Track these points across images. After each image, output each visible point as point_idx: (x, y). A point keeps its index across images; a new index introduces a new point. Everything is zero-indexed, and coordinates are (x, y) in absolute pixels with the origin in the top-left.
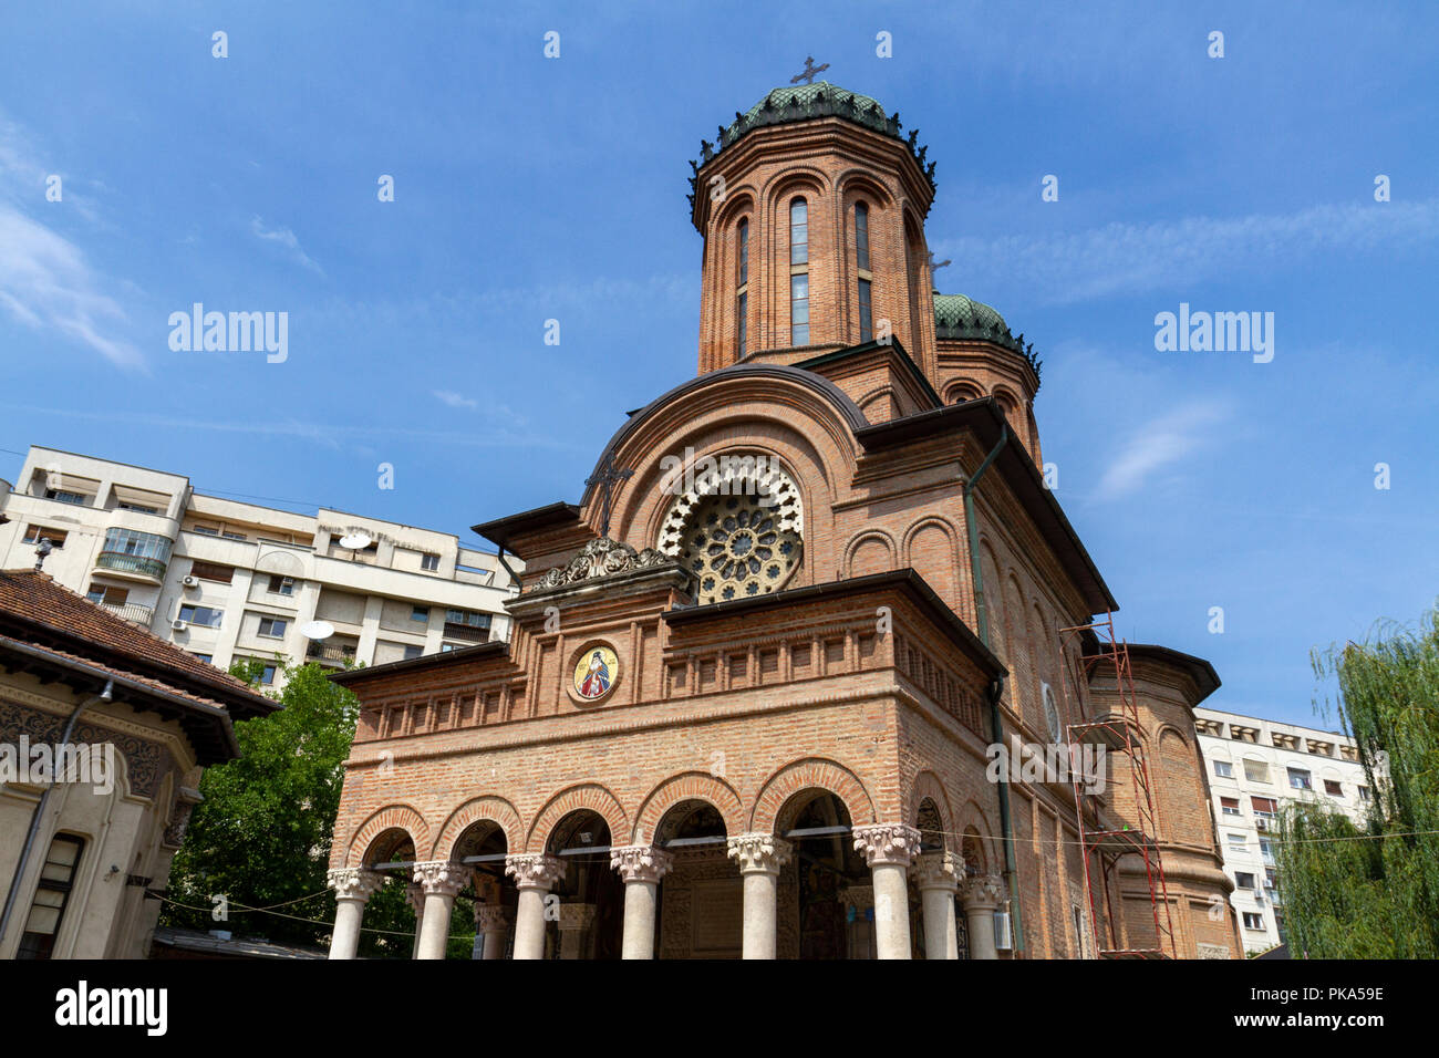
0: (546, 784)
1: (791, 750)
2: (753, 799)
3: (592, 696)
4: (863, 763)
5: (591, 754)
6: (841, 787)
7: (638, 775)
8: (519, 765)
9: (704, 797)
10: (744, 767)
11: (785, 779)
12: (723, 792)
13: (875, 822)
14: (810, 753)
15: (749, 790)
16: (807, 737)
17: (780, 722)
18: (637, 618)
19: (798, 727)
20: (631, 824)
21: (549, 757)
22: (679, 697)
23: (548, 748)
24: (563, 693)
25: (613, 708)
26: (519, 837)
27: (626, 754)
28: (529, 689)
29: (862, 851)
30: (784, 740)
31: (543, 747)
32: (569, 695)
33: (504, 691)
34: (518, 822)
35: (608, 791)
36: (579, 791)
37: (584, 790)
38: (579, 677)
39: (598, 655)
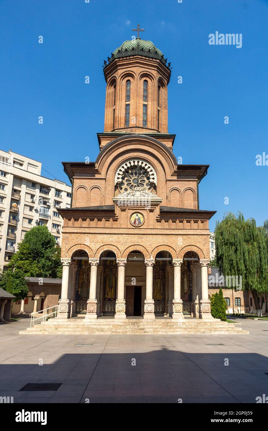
0: (127, 243)
1: (187, 243)
2: (179, 252)
3: (137, 224)
4: (202, 247)
5: (138, 238)
6: (197, 251)
7: (150, 244)
8: (118, 238)
9: (167, 250)
11: (186, 249)
12: (171, 250)
13: (204, 258)
14: (192, 244)
15: (178, 250)
16: (191, 241)
17: (185, 237)
20: (150, 254)
21: (127, 238)
22: (160, 228)
23: (126, 235)
24: (129, 223)
25: (143, 229)
26: (119, 255)
27: (148, 239)
28: (119, 220)
29: (201, 263)
30: (186, 241)
31: (125, 235)
32: (131, 224)
33: (111, 220)
34: (119, 251)
35: (143, 247)
36: (135, 246)
37: (137, 246)
38: (133, 220)
39: (137, 215)
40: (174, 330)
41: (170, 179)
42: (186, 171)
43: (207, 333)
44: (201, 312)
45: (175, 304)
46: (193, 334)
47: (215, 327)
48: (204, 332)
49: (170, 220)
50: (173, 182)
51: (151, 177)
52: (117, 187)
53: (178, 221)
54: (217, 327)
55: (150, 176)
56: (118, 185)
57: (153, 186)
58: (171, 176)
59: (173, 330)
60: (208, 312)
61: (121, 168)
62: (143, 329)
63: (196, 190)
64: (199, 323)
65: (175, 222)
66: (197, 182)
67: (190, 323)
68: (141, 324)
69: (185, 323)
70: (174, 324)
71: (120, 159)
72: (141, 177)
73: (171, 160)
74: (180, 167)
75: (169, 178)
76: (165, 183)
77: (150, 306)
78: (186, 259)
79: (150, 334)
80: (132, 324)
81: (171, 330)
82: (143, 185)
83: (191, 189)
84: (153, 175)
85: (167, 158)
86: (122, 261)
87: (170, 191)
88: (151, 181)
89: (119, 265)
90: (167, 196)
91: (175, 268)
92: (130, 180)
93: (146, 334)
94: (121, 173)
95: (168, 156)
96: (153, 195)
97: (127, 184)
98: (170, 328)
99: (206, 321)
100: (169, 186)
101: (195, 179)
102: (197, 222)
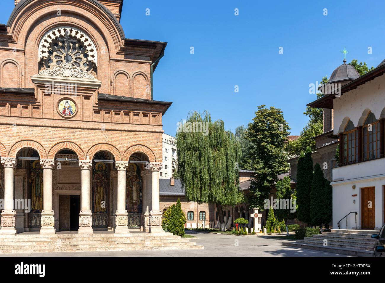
0: (53, 139)
1: (134, 142)
2: (124, 153)
3: (67, 115)
4: (154, 148)
5: (70, 133)
6: (147, 152)
7: (86, 141)
8: (41, 132)
9: (108, 150)
10: (121, 144)
11: (132, 149)
12: (114, 149)
13: (156, 161)
14: (140, 143)
15: (122, 150)
16: (139, 139)
17: (132, 134)
18: (83, 94)
19: (136, 136)
20: (85, 154)
21: (54, 132)
22: (99, 121)
23: (53, 129)
24: (55, 112)
25: (75, 121)
26: (44, 154)
27: (82, 135)
28: (42, 108)
29: (152, 168)
30: (132, 139)
31: (51, 128)
32: (58, 113)
33: (30, 106)
34: (43, 149)
35: (76, 144)
36: (65, 143)
37: (67, 143)
38: (61, 108)
39: (67, 102)
40: (116, 246)
41: (115, 58)
42: (136, 48)
43: (155, 249)
44: (151, 225)
45: (118, 216)
46: (138, 250)
47: (165, 241)
48: (152, 248)
49: (112, 111)
50: (119, 63)
51: (90, 53)
52: (43, 64)
53: (122, 113)
54: (168, 241)
55: (88, 52)
56: (44, 62)
57: (92, 67)
58: (117, 54)
59: (114, 246)
60: (158, 225)
61: (46, 37)
62: (76, 246)
63: (149, 76)
64: (147, 238)
65: (119, 114)
66: (151, 65)
67: (136, 238)
68: (74, 239)
69: (129, 238)
70: (116, 239)
71: (45, 24)
72: (76, 53)
73: (116, 32)
74: (128, 43)
75: (114, 56)
76: (108, 63)
77: (86, 218)
78: (132, 162)
79: (84, 251)
80: (62, 240)
81: (112, 246)
82: (79, 64)
83: (142, 73)
84: (92, 51)
85: (111, 28)
86: (47, 163)
87: (116, 75)
88: (89, 60)
89: (44, 167)
90: (111, 81)
91: (119, 172)
92: (61, 55)
93: (79, 251)
94: (47, 45)
95: (112, 26)
96: (88, 76)
97: (57, 62)
98: (110, 244)
99: (155, 235)
100: (114, 68)
101: (148, 61)
102: (147, 116)
